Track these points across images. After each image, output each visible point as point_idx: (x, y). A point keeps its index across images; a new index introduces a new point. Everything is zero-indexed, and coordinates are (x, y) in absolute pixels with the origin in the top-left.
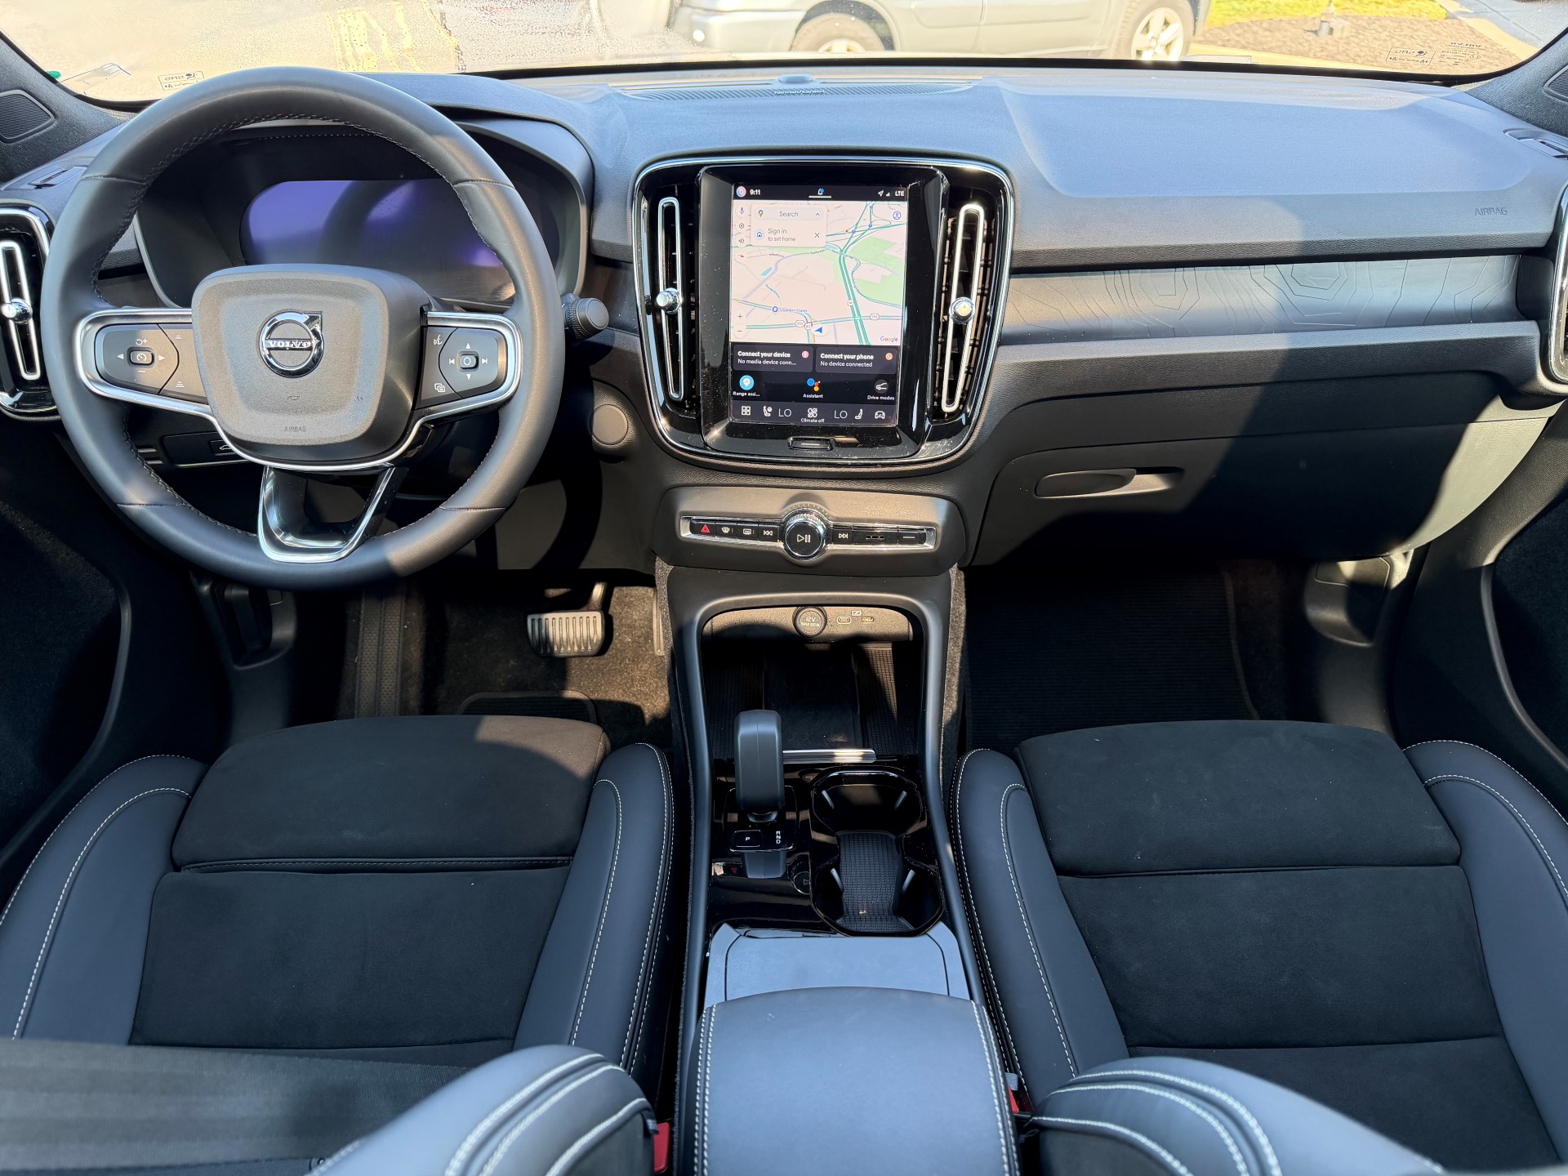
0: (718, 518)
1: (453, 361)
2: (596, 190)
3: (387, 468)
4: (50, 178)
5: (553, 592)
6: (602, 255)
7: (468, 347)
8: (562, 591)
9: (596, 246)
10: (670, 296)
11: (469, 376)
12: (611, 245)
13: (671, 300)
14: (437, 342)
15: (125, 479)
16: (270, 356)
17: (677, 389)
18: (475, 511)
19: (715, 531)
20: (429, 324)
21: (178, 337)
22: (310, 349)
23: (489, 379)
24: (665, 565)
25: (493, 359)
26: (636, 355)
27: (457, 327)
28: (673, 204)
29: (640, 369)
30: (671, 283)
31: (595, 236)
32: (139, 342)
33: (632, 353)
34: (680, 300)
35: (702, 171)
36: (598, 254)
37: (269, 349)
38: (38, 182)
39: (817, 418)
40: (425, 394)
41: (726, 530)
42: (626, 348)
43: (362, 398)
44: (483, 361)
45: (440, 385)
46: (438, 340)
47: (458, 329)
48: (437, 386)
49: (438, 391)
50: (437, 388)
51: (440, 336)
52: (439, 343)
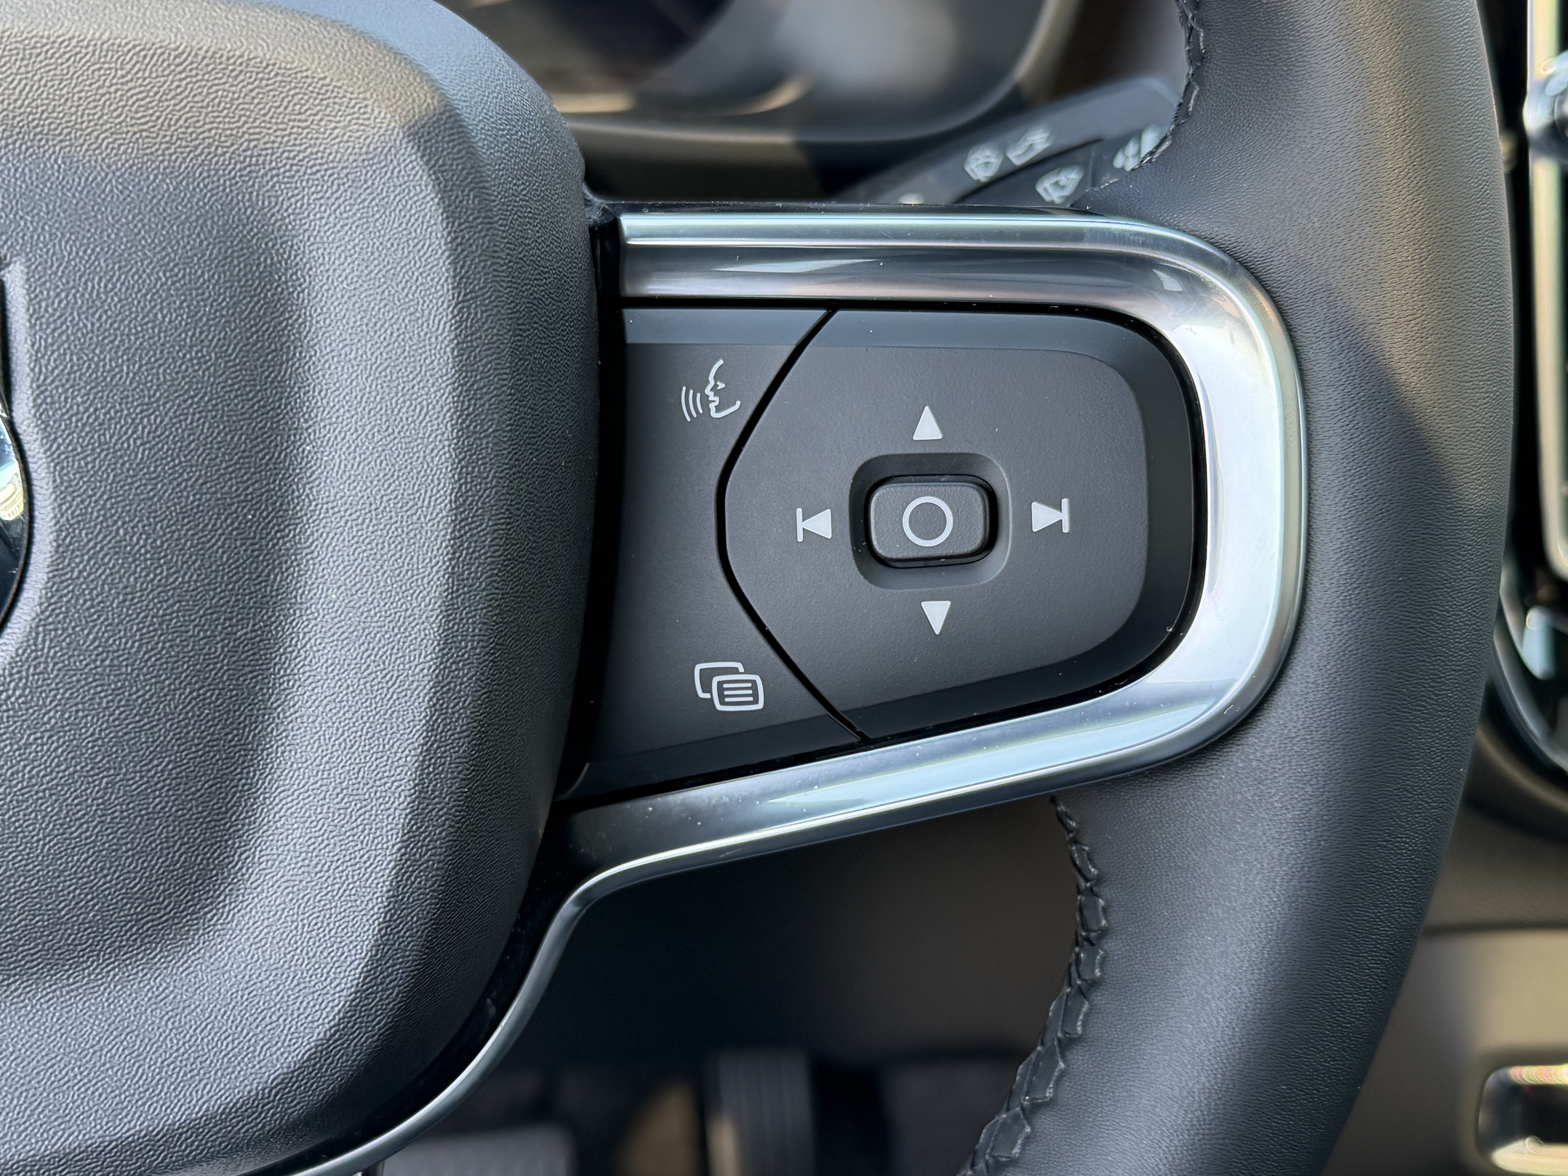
7: (927, 426)
11: (933, 611)
14: (706, 402)
20: (640, 285)
27: (832, 306)
45: (735, 671)
46: (708, 391)
47: (840, 314)
48: (707, 675)
49: (719, 707)
50: (707, 688)
51: (721, 362)
52: (718, 409)
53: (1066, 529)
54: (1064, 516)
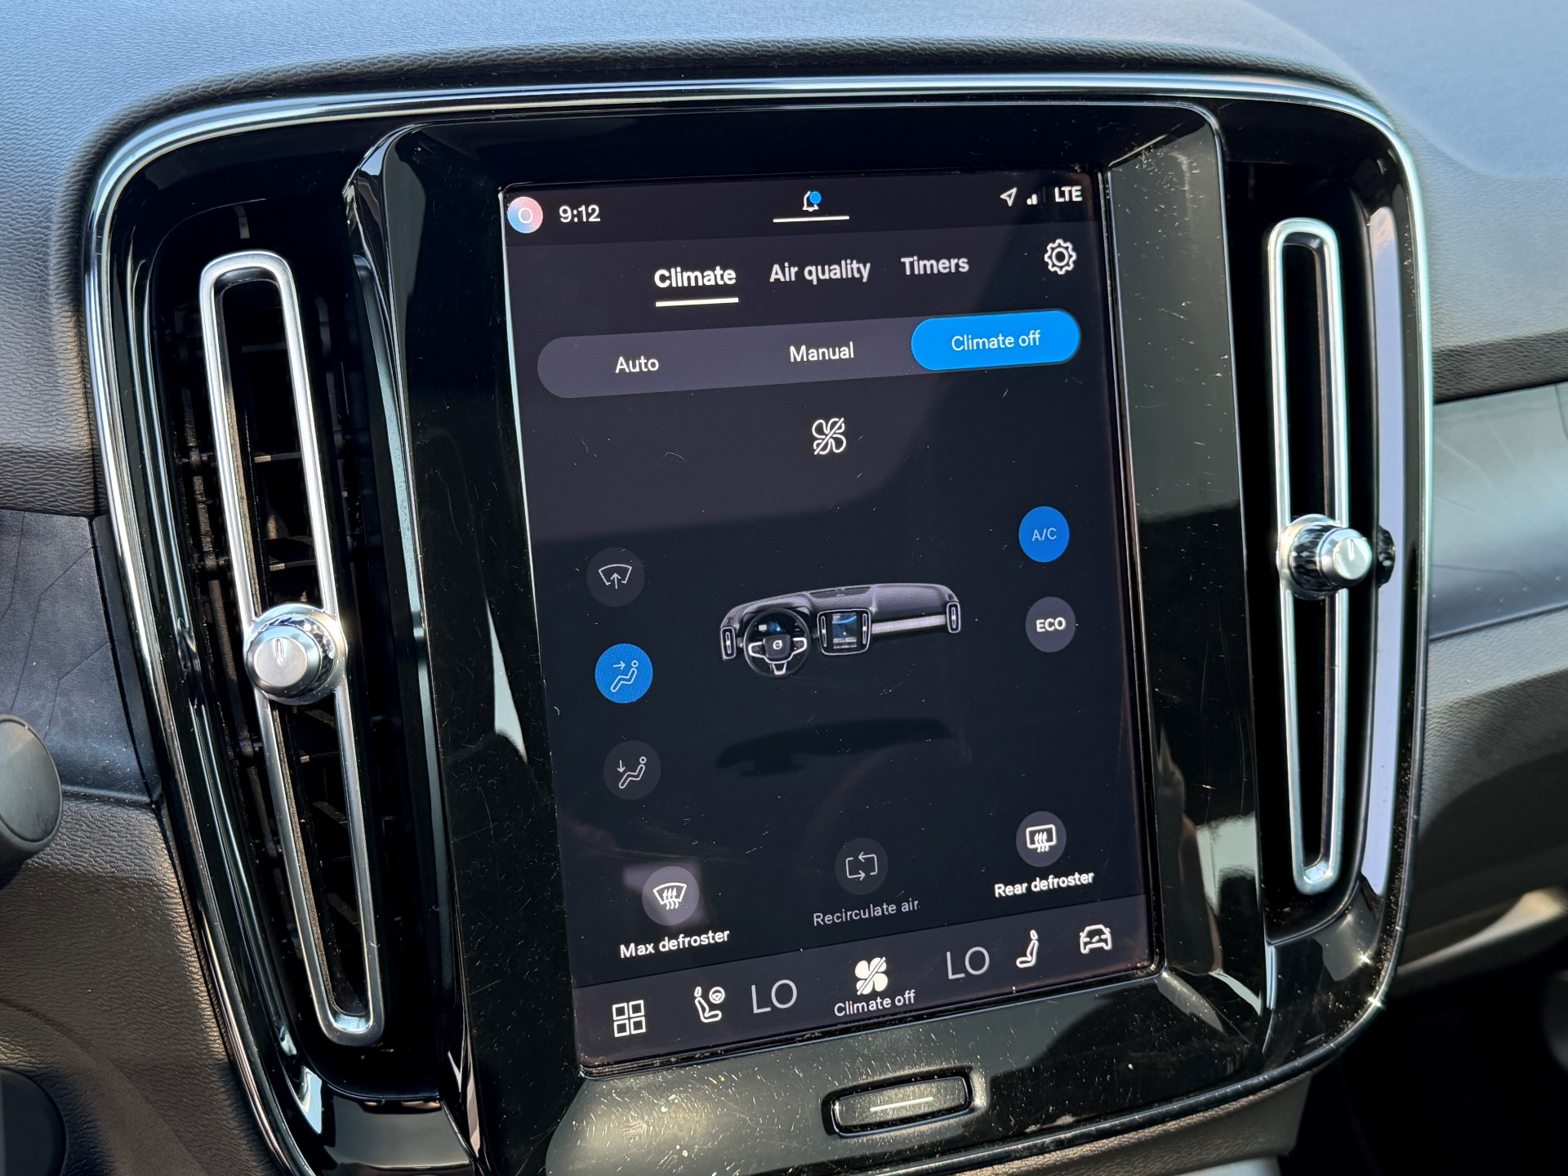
13: (310, 658)
28: (268, 274)
39: (890, 992)
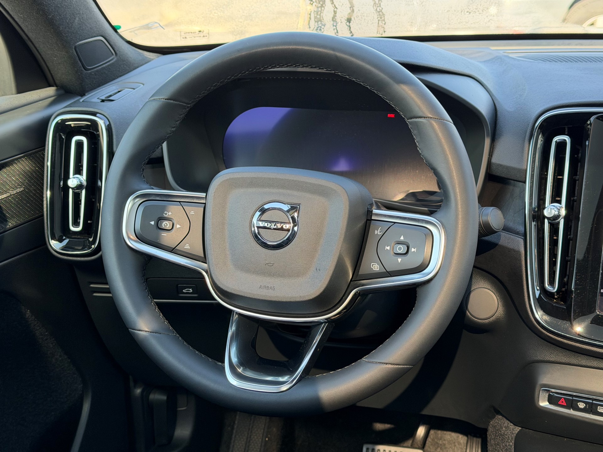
0: (574, 394)
1: (388, 248)
2: (498, 127)
3: (322, 323)
4: (111, 96)
5: (379, 426)
6: (498, 174)
7: (402, 238)
8: (387, 426)
9: (494, 167)
10: (555, 209)
11: (399, 260)
12: (508, 168)
13: (557, 213)
14: (378, 232)
15: (139, 312)
16: (258, 233)
17: (552, 283)
18: (390, 366)
19: (572, 404)
20: (373, 218)
21: (192, 213)
22: (288, 230)
23: (416, 264)
24: (511, 426)
25: (421, 248)
26: (518, 252)
27: (395, 223)
28: (565, 140)
29: (521, 263)
30: (556, 198)
31: (494, 160)
32: (166, 214)
33: (514, 251)
34: (563, 212)
35: (592, 119)
36: (494, 173)
37: (258, 227)
38: (103, 98)
40: (363, 270)
41: (581, 405)
42: (510, 245)
43: (319, 270)
44: (413, 250)
45: (376, 265)
46: (378, 231)
47: (396, 224)
48: (373, 265)
49: (374, 269)
50: (372, 266)
51: (380, 228)
52: (379, 233)
53: (415, 252)
54: (415, 250)
